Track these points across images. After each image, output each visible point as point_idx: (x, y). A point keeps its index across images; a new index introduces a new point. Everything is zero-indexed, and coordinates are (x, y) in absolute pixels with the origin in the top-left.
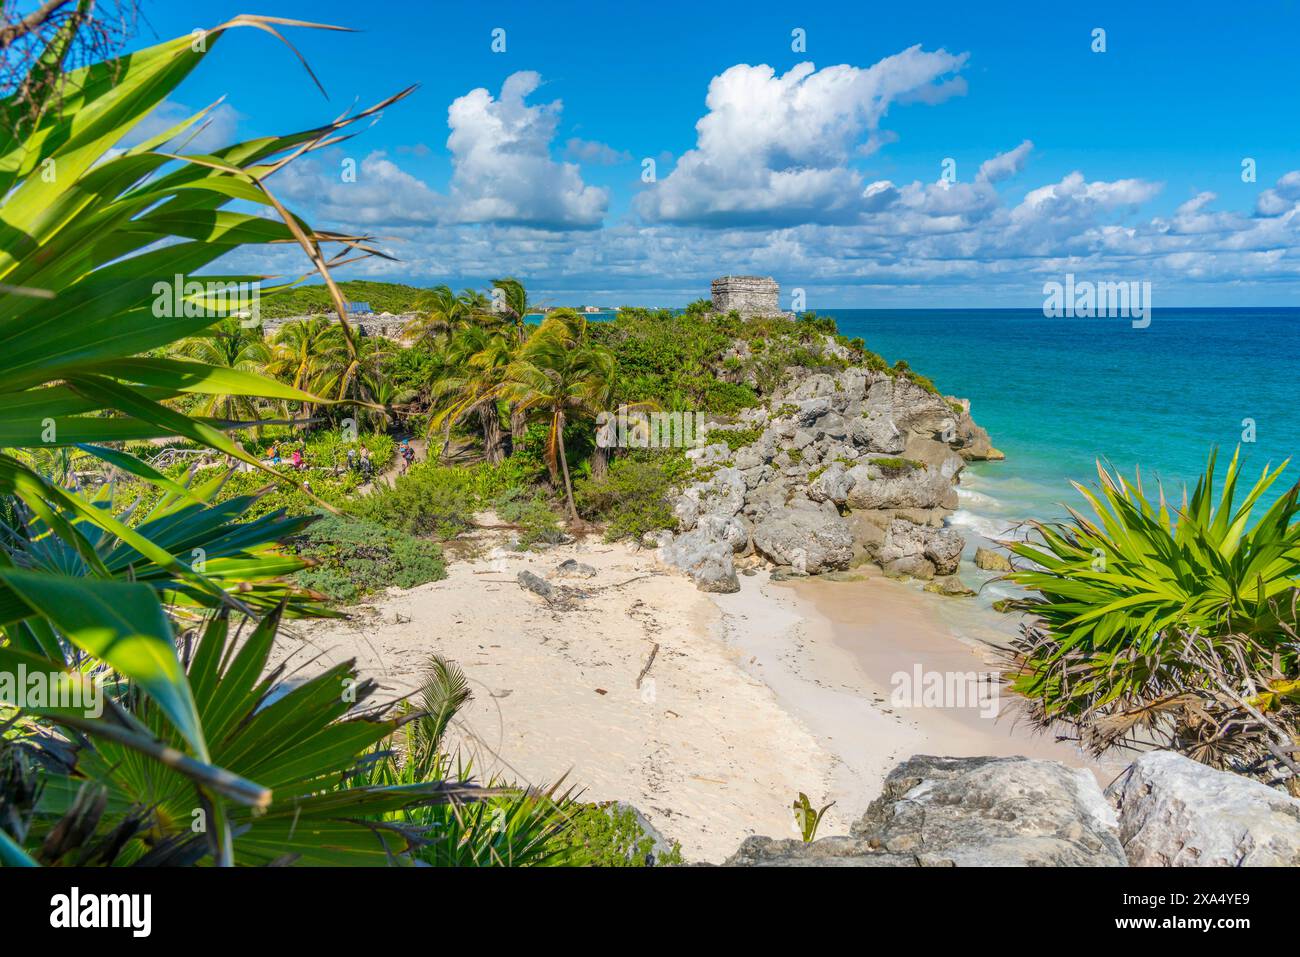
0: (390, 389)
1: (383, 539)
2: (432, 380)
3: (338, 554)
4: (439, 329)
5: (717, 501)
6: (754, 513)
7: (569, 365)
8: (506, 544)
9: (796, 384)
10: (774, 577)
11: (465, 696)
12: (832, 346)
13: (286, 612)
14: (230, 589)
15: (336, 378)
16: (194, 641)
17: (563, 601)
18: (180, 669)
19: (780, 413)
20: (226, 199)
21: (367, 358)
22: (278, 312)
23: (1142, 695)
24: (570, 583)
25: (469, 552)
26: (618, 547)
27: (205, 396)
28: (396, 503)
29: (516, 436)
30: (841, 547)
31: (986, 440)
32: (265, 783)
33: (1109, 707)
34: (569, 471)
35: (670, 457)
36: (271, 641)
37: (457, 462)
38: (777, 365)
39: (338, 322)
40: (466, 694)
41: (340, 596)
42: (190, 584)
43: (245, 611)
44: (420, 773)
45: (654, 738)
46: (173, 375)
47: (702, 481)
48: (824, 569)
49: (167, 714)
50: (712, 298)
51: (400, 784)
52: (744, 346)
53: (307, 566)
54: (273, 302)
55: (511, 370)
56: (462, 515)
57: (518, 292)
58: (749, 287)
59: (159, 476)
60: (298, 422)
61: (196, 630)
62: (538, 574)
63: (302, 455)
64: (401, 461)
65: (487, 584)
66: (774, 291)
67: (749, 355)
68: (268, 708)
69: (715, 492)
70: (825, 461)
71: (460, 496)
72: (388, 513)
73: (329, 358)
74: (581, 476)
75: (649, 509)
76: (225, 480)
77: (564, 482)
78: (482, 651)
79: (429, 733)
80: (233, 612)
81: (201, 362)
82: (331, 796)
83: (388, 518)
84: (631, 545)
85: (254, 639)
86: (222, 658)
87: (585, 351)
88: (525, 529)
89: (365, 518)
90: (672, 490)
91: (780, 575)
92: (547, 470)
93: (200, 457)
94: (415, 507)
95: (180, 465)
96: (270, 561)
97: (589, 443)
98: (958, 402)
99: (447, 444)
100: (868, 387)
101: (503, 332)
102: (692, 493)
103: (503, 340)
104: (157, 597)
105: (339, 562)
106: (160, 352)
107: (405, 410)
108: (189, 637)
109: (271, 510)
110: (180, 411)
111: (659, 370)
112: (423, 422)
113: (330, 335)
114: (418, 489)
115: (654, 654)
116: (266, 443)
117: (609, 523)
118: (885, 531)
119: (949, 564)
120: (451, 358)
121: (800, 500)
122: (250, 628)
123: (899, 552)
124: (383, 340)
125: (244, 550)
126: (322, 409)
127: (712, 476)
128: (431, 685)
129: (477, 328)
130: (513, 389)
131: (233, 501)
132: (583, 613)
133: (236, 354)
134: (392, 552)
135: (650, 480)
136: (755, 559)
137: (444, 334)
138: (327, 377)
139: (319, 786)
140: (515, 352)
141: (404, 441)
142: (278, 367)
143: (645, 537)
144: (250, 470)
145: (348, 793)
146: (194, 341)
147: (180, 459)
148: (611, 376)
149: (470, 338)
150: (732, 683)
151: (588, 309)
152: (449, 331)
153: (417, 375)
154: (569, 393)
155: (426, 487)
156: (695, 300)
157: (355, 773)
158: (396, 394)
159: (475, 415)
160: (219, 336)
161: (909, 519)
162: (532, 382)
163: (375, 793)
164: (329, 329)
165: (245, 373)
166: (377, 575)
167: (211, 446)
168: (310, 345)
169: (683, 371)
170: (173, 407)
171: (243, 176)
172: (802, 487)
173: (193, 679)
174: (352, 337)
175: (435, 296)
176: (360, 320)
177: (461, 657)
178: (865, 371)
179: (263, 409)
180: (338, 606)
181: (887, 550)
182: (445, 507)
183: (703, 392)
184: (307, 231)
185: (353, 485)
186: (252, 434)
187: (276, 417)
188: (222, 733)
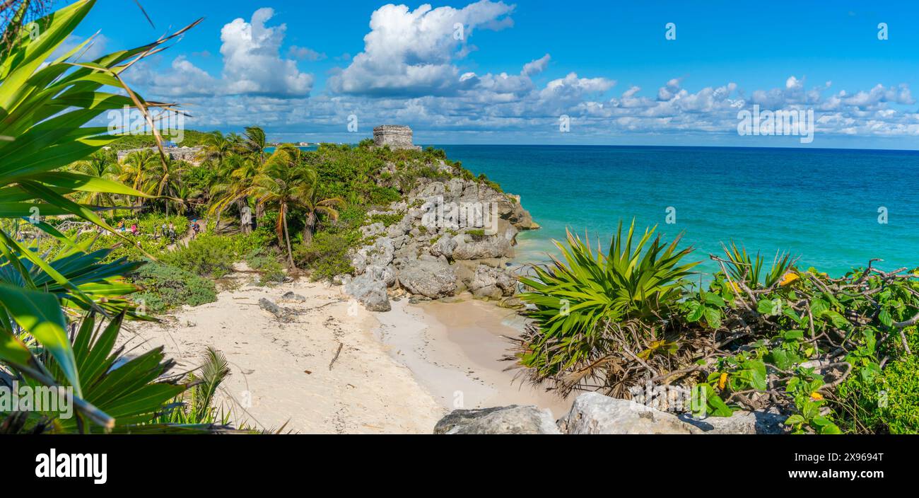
0: (186, 190)
1: (181, 277)
2: (211, 184)
3: (155, 284)
4: (215, 156)
5: (378, 257)
6: (399, 263)
7: (290, 176)
8: (252, 281)
9: (423, 188)
10: (411, 301)
11: (226, 372)
12: (443, 166)
13: (126, 316)
14: (96, 301)
15: (156, 183)
16: (76, 328)
17: (286, 317)
18: (68, 343)
19: (414, 205)
20: (100, 85)
21: (174, 172)
22: (126, 147)
23: (589, 359)
24: (290, 305)
25: (230, 286)
26: (318, 284)
27: (86, 192)
28: (188, 256)
29: (258, 218)
30: (450, 283)
31: (528, 218)
32: (112, 414)
33: (572, 367)
34: (290, 239)
35: (349, 231)
36: (118, 331)
37: (224, 233)
38: (412, 176)
39: (158, 152)
40: (227, 371)
41: (156, 308)
42: (76, 296)
43: (104, 314)
44: (199, 417)
45: (340, 401)
46: (71, 181)
47: (368, 245)
48: (440, 296)
49: (62, 369)
50: (373, 138)
51: (187, 423)
52: (392, 166)
53: (138, 290)
54: (123, 141)
55: (256, 180)
56: (226, 264)
57: (260, 134)
58: (395, 131)
59: (62, 236)
60: (135, 208)
61: (78, 322)
62: (270, 300)
63: (137, 227)
64: (192, 232)
65: (240, 305)
66: (409, 134)
67: (395, 171)
68: (114, 370)
69: (376, 252)
70: (440, 233)
71: (225, 252)
72: (185, 261)
73: (153, 172)
74: (297, 242)
75: (337, 262)
76: (95, 239)
77: (287, 246)
78: (236, 345)
79: (205, 394)
80: (97, 314)
81: (85, 174)
82: (148, 426)
83: (184, 265)
84: (326, 283)
85: (108, 330)
86: (91, 339)
87: (300, 169)
88: (263, 273)
89: (171, 264)
90: (351, 250)
91: (415, 300)
92: (277, 238)
93: (83, 226)
94: (200, 258)
95: (72, 230)
96: (118, 286)
97: (302, 222)
98: (514, 197)
99: (218, 222)
100: (464, 189)
101: (252, 157)
102: (363, 252)
103: (251, 162)
104: (58, 302)
105: (156, 289)
106: (64, 169)
107: (194, 202)
108: (74, 326)
109: (119, 257)
110: (73, 201)
111: (343, 180)
112: (205, 209)
113: (154, 159)
114: (201, 248)
115: (339, 349)
116: (118, 219)
117: (313, 270)
118: (474, 271)
119: (510, 290)
120: (221, 172)
121: (426, 256)
122: (106, 324)
123: (482, 284)
124: (183, 162)
125: (105, 279)
126: (149, 201)
127: (374, 242)
128: (207, 365)
129: (236, 155)
130: (257, 191)
131: (99, 251)
132: (298, 324)
133: (103, 170)
134: (186, 285)
135: (337, 244)
136: (400, 291)
137: (218, 159)
138: (151, 183)
139: (142, 419)
140: (258, 169)
141: (194, 220)
142: (125, 177)
143: (335, 278)
144: (108, 234)
145: (157, 426)
146: (81, 162)
147: (72, 227)
148: (315, 183)
149: (232, 161)
150: (387, 366)
151: (301, 144)
152: (220, 156)
153: (202, 182)
154: (290, 193)
155: (206, 247)
156: (364, 139)
157: (162, 414)
158: (190, 193)
159: (235, 205)
160: (94, 160)
161: (488, 264)
162: (268, 186)
163: (172, 428)
164: (153, 156)
165: (108, 180)
166: (177, 297)
167: (89, 220)
168: (142, 165)
169: (357, 180)
170: (70, 198)
171: (109, 72)
172: (427, 248)
173: (76, 350)
174: (166, 160)
175: (213, 136)
176: (170, 150)
177: (224, 348)
178: (462, 180)
179: (116, 201)
180: (154, 315)
181: (476, 283)
182: (217, 259)
183: (369, 192)
184: (142, 101)
185: (164, 245)
186: (110, 214)
187: (123, 205)
188: (89, 382)
